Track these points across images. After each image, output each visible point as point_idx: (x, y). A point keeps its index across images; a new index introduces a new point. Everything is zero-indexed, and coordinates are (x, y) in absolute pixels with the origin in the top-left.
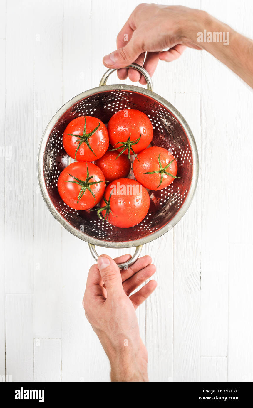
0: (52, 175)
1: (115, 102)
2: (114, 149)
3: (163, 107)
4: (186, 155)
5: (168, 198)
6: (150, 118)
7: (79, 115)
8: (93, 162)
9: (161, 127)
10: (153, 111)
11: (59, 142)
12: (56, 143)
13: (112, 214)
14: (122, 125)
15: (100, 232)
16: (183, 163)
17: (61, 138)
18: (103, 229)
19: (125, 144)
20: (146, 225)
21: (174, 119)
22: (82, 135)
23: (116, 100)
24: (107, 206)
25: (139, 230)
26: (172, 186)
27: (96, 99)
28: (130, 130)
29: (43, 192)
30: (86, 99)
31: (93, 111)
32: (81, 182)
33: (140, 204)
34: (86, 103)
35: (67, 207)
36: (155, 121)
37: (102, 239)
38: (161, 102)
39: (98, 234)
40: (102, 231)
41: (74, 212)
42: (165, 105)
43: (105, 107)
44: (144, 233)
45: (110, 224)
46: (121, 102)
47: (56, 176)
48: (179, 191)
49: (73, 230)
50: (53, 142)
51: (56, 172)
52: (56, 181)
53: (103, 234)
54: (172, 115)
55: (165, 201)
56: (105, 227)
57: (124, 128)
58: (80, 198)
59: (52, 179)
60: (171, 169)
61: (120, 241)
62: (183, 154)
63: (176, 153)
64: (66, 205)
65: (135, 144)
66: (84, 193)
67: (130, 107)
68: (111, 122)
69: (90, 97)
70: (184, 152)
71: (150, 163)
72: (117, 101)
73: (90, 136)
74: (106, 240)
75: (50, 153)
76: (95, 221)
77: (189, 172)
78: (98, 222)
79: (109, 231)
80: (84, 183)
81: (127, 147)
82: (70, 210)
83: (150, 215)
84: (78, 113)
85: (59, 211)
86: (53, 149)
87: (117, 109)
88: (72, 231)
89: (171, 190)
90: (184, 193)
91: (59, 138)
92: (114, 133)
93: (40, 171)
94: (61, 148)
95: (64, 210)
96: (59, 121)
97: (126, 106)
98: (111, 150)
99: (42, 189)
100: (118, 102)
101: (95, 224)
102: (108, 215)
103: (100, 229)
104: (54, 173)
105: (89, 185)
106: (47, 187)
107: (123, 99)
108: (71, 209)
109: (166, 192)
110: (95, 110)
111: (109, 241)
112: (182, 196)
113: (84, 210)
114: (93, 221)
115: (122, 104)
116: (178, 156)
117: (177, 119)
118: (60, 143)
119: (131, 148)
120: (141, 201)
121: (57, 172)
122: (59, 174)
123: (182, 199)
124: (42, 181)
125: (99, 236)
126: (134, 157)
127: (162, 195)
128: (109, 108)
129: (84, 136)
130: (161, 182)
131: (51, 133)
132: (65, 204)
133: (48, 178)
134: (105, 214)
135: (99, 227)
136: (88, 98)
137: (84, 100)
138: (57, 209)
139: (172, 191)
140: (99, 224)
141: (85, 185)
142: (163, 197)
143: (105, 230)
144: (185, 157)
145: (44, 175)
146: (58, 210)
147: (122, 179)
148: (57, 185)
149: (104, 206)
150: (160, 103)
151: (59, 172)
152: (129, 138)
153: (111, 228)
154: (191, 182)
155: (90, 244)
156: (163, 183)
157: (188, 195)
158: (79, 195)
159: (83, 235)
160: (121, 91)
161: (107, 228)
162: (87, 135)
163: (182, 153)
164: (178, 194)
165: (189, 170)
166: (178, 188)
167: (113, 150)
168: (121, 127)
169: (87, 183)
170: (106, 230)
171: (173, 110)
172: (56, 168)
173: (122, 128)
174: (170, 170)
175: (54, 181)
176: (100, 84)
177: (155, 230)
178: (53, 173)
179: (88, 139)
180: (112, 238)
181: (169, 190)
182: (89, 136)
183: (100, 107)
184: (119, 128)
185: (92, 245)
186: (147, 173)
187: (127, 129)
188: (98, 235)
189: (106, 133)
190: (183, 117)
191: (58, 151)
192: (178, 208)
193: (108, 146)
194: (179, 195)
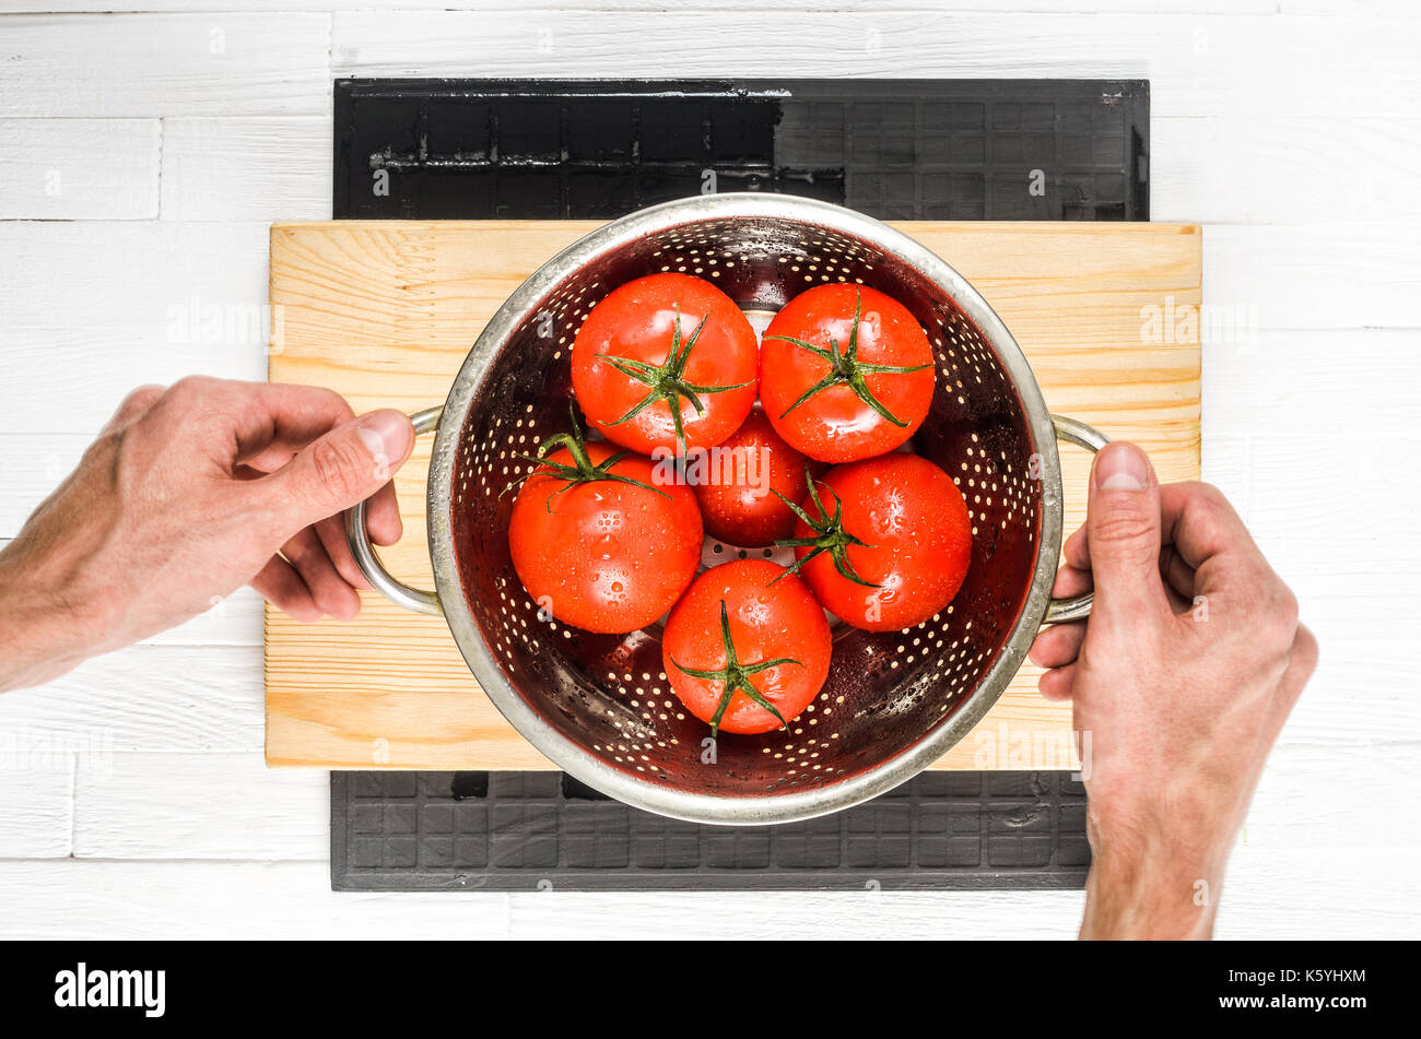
0: (702, 250)
1: (996, 478)
2: (814, 483)
3: (985, 666)
4: (804, 764)
5: (635, 704)
6: (943, 613)
7: (938, 342)
8: (758, 404)
9: (910, 659)
10: (969, 626)
11: (830, 269)
12: (826, 258)
13: (562, 490)
14: (907, 510)
15: (489, 446)
16: (772, 753)
17: (844, 274)
18: (503, 455)
19: (836, 524)
20: (524, 624)
21: (941, 713)
22: (859, 359)
23: (1005, 479)
24: (592, 470)
25: (503, 596)
26: (681, 717)
27: (1003, 405)
28: (892, 541)
29: (631, 224)
30: (1000, 368)
31: (957, 392)
32: (678, 364)
33: (603, 599)
34: (984, 365)
35: (581, 315)
36: (931, 635)
37: (460, 458)
38: (1004, 657)
39: (482, 436)
40: (494, 454)
41: (562, 341)
42: (993, 673)
43: (975, 438)
44: (491, 618)
45: (524, 480)
46: (997, 497)
47: (699, 265)
48: (662, 744)
49: (492, 345)
50: (828, 247)
51: (713, 262)
52: (681, 264)
53: (481, 460)
54: (958, 702)
55: (623, 691)
56: (511, 463)
57: (896, 518)
58: (617, 366)
59: (685, 252)
60: (745, 709)
61: (456, 527)
62: (809, 753)
63: (813, 722)
64: (588, 311)
65: (837, 565)
66: (638, 377)
67: (979, 534)
68: (916, 467)
69: (1008, 381)
70: (815, 755)
71: (763, 627)
72: (1000, 482)
73: (857, 388)
74: (457, 473)
75: (787, 241)
76: (532, 424)
77: (738, 782)
78: (530, 433)
79: (497, 480)
80: (675, 378)
81: (822, 534)
82: (569, 326)
83: (567, 634)
84: (946, 336)
85: (561, 287)
86: (803, 247)
87: (971, 483)
88: (489, 343)
89: (667, 711)
90: (654, 768)
91: (846, 270)
92: (877, 482)
93: (712, 208)
94: (808, 278)
95: (570, 303)
96: (909, 269)
97: (983, 517)
98: (808, 473)
99: (643, 218)
100: (994, 487)
101: (519, 424)
102: (558, 475)
103: (502, 444)
104: (712, 257)
105: (667, 395)
106: (653, 235)
107: (1010, 507)
108: (573, 329)
109: (657, 691)
110: (961, 400)
111: (457, 483)
112: (645, 758)
113: (574, 380)
114: (533, 416)
115: (989, 501)
116: (799, 731)
117: (941, 723)
118: (827, 273)
119: (820, 550)
120: (616, 603)
121: (715, 268)
122: (706, 276)
123: (631, 759)
124: (672, 215)
125: (474, 443)
126: (786, 559)
127: (646, 677)
128: (970, 452)
129: (853, 366)
130: (694, 673)
131: (860, 240)
132: (592, 304)
133: (687, 238)
134: (561, 462)
135: (511, 439)
136: (1006, 375)
137: (996, 359)
138: (569, 280)
139: (664, 717)
140: (522, 439)
141: (670, 385)
142: (638, 681)
143: (499, 465)
144: (798, 762)
145: (697, 223)
146: (566, 284)
147: (699, 519)
148: (666, 268)
149: (590, 456)
150: (1002, 652)
151: (716, 274)
152: (858, 542)
153: (510, 486)
154: (700, 793)
155: (437, 413)
156: (691, 681)
157: (647, 784)
158: (627, 362)
159: (472, 384)
160: (1037, 497)
161: (506, 471)
162: (860, 381)
163: (812, 749)
164: (652, 740)
165: (746, 779)
166: (674, 741)
167: (810, 482)
168: (901, 508)
169: (676, 391)
170: (498, 468)
171: (975, 704)
172: (730, 265)
173: (897, 513)
174: (741, 707)
175: (680, 260)
176: (1059, 418)
177: (504, 662)
178: (710, 253)
179: (844, 384)
180: (468, 495)
181: (668, 704)
182: (856, 386)
183: (972, 417)
184: (894, 498)
185: (435, 422)
186: (725, 619)
187: (892, 531)
188: (479, 441)
189: (874, 451)
190: (951, 745)
191: (795, 269)
192: (597, 747)
193: (823, 459)
194: (649, 746)
